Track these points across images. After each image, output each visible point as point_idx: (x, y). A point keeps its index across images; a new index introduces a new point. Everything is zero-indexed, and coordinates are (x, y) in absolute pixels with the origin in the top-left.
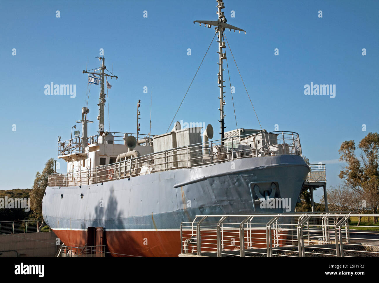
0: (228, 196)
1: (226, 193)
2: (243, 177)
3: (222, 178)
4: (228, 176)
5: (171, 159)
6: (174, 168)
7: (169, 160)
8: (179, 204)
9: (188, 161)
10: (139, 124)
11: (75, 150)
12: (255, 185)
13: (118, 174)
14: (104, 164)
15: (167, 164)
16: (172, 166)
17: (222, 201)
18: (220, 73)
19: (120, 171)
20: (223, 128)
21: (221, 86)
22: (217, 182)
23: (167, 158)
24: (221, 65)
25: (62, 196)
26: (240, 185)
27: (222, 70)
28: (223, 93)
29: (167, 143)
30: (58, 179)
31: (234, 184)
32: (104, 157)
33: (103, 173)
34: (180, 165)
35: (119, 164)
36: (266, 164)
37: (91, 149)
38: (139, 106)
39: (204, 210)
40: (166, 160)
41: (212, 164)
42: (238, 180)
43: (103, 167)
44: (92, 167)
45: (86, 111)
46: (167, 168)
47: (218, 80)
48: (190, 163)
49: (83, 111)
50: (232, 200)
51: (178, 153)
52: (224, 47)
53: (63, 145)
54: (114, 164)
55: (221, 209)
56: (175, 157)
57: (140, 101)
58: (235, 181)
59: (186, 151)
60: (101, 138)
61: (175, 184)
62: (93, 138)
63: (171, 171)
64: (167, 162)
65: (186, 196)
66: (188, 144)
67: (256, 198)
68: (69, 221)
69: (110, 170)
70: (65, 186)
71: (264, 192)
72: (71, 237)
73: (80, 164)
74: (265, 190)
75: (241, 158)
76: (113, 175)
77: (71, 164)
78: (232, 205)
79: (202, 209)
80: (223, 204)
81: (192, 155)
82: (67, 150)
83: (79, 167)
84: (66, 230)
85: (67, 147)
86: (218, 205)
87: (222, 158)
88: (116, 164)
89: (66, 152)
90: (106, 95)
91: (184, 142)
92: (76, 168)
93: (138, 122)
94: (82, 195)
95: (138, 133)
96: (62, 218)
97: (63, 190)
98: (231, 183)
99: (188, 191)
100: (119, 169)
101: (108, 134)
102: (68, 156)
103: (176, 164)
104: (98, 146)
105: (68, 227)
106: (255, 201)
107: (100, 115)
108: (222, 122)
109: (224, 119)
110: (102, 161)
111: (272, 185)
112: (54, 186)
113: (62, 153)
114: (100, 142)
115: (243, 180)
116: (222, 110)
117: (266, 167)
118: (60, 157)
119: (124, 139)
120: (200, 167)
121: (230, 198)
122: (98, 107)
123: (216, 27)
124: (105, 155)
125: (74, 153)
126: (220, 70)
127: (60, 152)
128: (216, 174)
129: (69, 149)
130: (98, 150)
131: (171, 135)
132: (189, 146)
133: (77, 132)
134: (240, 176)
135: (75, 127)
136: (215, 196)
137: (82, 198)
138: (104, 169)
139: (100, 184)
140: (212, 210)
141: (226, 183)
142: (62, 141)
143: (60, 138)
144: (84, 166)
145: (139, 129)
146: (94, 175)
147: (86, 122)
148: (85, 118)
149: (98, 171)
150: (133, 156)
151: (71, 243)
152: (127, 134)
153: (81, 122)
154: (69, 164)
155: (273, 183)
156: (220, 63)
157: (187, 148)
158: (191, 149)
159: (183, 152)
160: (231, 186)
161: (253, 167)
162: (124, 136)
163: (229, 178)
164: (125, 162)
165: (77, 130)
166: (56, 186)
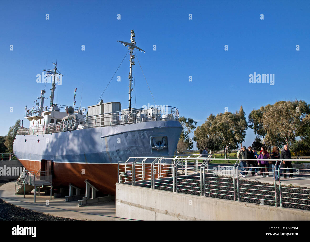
0: (136, 144)
1: (135, 142)
2: (147, 133)
3: (133, 133)
4: (137, 132)
5: (99, 120)
6: (102, 126)
7: (98, 121)
8: (103, 148)
9: (111, 122)
10: (75, 102)
11: (36, 114)
12: (153, 138)
13: (63, 128)
14: (53, 122)
15: (96, 124)
16: (100, 124)
17: (132, 147)
18: (130, 72)
19: (64, 127)
20: (130, 104)
21: (130, 80)
22: (130, 135)
23: (96, 120)
24: (131, 68)
25: (26, 140)
26: (144, 138)
27: (132, 71)
28: (131, 84)
29: (97, 111)
30: (24, 130)
31: (140, 137)
32: (53, 119)
33: (52, 128)
34: (105, 124)
35: (64, 123)
36: (161, 126)
37: (46, 114)
38: (76, 91)
39: (119, 152)
40: (96, 121)
41: (127, 124)
42: (143, 135)
43: (53, 124)
44: (45, 124)
45: (44, 92)
46: (96, 126)
47: (129, 76)
48: (112, 123)
49: (42, 92)
50: (138, 147)
51: (104, 117)
52: (134, 58)
53: (28, 111)
54: (60, 123)
55: (130, 152)
56: (102, 119)
57: (76, 88)
58: (142, 135)
59: (110, 116)
60: (52, 107)
61: (102, 136)
62: (47, 107)
63: (99, 128)
64: (96, 122)
65: (108, 143)
66: (111, 111)
67: (153, 145)
68: (29, 155)
69: (58, 126)
70: (28, 135)
71: (158, 142)
72: (30, 165)
73: (38, 123)
74: (159, 141)
75: (145, 121)
76: (59, 129)
77: (32, 122)
78: (138, 150)
79: (118, 152)
80: (132, 149)
81: (114, 118)
82: (30, 114)
83: (37, 124)
84: (28, 161)
85: (30, 112)
86: (129, 149)
87: (132, 121)
88: (62, 122)
89: (30, 115)
90: (56, 84)
91: (109, 110)
92: (35, 125)
93: (74, 100)
94: (39, 140)
95: (74, 106)
96: (25, 153)
97: (26, 137)
98: (138, 136)
99: (110, 140)
100: (64, 126)
101: (56, 105)
102: (31, 118)
103: (102, 124)
104: (50, 112)
105: (29, 159)
106: (153, 147)
107: (52, 95)
108: (130, 100)
109: (131, 99)
110: (52, 121)
111: (163, 139)
112: (21, 134)
113: (27, 115)
114: (51, 110)
115: (146, 135)
116: (130, 94)
117: (161, 127)
118: (26, 118)
119: (65, 109)
120: (119, 126)
121: (137, 146)
122: (51, 91)
123: (129, 46)
124: (54, 118)
125: (35, 116)
126: (130, 71)
127: (26, 115)
128: (129, 130)
129: (32, 113)
130: (50, 114)
131: (100, 106)
132: (112, 113)
133: (37, 104)
134: (145, 132)
135: (36, 101)
136: (128, 144)
137: (38, 142)
138: (53, 125)
139: (51, 134)
140: (125, 152)
141: (135, 136)
142: (28, 108)
143: (27, 107)
144: (40, 124)
145: (75, 104)
146: (47, 129)
147: (43, 98)
148: (42, 96)
149: (49, 126)
150: (73, 118)
151: (30, 168)
152: (67, 107)
153: (40, 98)
154: (31, 122)
155: (164, 137)
156: (131, 67)
157: (111, 114)
158: (113, 115)
159: (108, 116)
160: (139, 138)
161: (153, 127)
162: (66, 107)
163: (138, 133)
164: (68, 122)
165: (37, 102)
166: (22, 134)
